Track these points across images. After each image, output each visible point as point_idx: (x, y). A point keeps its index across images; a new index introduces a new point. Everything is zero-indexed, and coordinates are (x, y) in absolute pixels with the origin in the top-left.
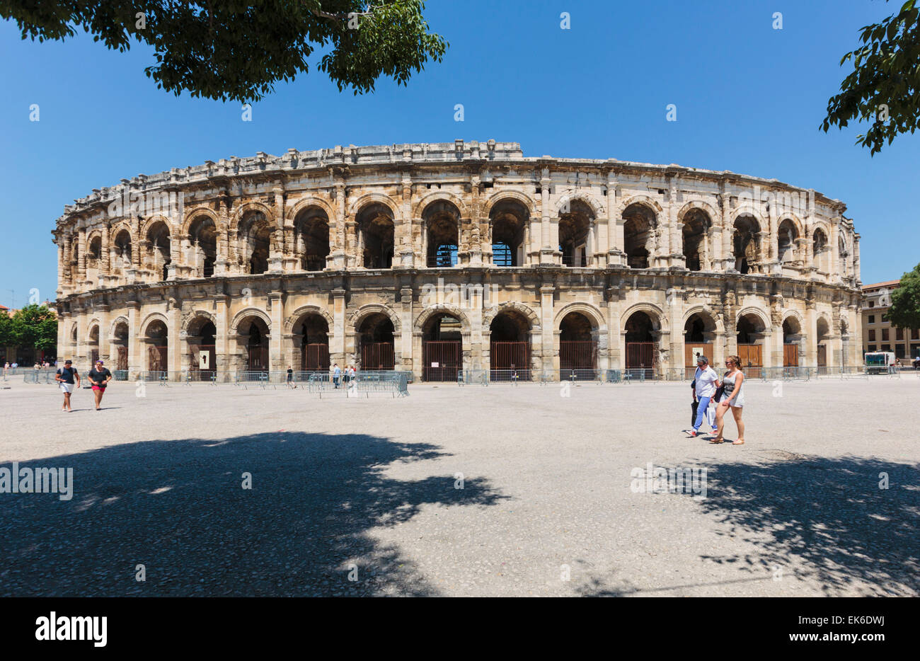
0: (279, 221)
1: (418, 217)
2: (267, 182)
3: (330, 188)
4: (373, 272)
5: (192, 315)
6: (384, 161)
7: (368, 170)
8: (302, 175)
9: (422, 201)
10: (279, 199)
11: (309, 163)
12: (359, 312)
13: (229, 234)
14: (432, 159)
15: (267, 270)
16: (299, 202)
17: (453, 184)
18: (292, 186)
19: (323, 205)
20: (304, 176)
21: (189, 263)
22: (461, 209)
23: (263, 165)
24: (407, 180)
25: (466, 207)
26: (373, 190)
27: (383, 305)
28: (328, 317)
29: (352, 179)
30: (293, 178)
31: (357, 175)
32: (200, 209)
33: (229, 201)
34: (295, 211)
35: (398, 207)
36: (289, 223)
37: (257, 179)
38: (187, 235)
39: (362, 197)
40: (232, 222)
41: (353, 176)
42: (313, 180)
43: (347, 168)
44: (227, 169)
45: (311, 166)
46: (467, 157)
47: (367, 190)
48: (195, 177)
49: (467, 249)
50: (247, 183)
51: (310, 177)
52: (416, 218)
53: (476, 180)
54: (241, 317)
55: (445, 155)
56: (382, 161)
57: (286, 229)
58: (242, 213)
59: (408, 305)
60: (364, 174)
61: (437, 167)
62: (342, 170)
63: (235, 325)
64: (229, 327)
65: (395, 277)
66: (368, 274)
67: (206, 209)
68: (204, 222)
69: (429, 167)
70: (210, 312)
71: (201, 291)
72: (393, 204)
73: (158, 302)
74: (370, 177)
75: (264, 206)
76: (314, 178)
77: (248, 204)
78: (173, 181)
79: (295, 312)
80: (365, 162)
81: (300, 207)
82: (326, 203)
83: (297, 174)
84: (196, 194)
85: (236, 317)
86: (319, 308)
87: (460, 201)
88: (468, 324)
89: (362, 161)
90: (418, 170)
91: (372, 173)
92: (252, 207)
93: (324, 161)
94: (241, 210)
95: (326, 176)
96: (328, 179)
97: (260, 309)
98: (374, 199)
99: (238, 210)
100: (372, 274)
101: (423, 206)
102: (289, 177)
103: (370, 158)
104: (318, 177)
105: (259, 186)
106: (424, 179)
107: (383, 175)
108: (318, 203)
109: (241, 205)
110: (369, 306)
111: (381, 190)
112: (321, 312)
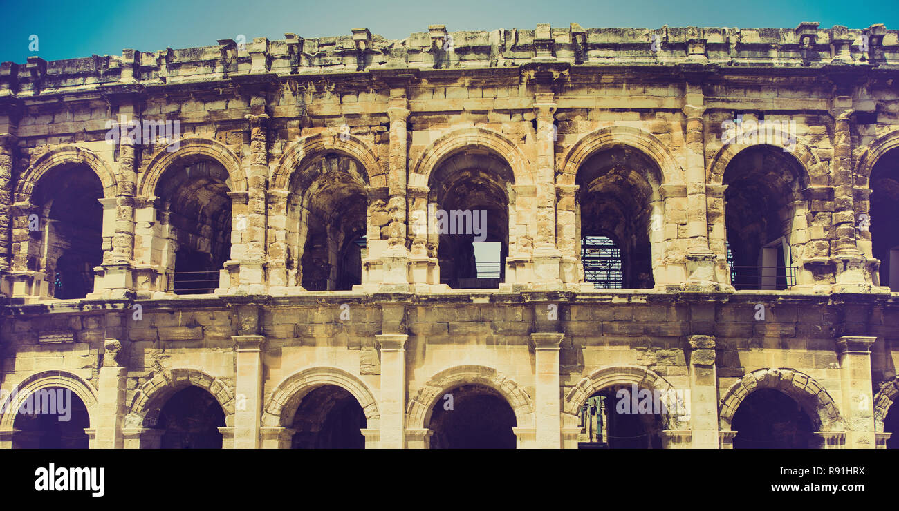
0: (396, 177)
1: (716, 179)
2: (368, 92)
3: (517, 111)
4: (630, 296)
5: (160, 380)
6: (643, 60)
7: (608, 78)
8: (455, 80)
9: (726, 147)
10: (398, 130)
11: (471, 56)
12: (589, 382)
13: (269, 200)
14: (746, 60)
15: (359, 282)
16: (444, 138)
17: (791, 113)
18: (427, 101)
19: (501, 148)
20: (460, 82)
21: (153, 261)
22: (808, 166)
23: (362, 56)
24: (695, 101)
25: (820, 163)
26: (618, 121)
27: (645, 368)
28: (516, 392)
29: (570, 94)
30: (432, 86)
31: (581, 87)
32: (191, 141)
33: (273, 129)
34: (434, 157)
35: (672, 158)
36: (420, 182)
37: (345, 85)
38: (153, 198)
39: (593, 134)
40: (276, 174)
41: (572, 89)
42: (478, 92)
43: (566, 72)
44: (270, 59)
45: (474, 63)
46: (826, 60)
47: (604, 121)
48: (183, 71)
49: (825, 251)
50: (320, 91)
51: (472, 86)
52: (713, 184)
53: (844, 109)
54: (293, 388)
55: (774, 53)
56: (638, 60)
57: (410, 194)
58: (302, 155)
59: (707, 371)
60: (597, 85)
61: (760, 79)
62: (556, 74)
63: (275, 408)
64: (263, 409)
65: (673, 308)
66: (616, 300)
67: (210, 142)
68: (188, 170)
69: (742, 78)
70: (212, 375)
71: (192, 324)
72: (662, 151)
73: (63, 347)
74: (611, 92)
75: (358, 141)
76: (483, 88)
77: (319, 136)
78: (127, 78)
79: (434, 379)
80: (602, 60)
81: (444, 149)
82: (509, 142)
83: (441, 78)
84: (184, 109)
85: (281, 387)
86: (492, 371)
87: (808, 149)
88: (835, 416)
89: (595, 59)
90: (718, 82)
91: (616, 85)
92: (328, 143)
93: (506, 54)
94: (302, 146)
95: (512, 85)
96: (514, 90)
97: (347, 370)
98: (619, 138)
99: (293, 150)
100: (625, 300)
101: (727, 157)
102: (425, 83)
103: (611, 53)
104: (493, 87)
105: (347, 98)
106: (728, 101)
107: (640, 90)
108: (489, 142)
109: (298, 139)
110: (613, 370)
111: (633, 121)
112: (496, 382)
